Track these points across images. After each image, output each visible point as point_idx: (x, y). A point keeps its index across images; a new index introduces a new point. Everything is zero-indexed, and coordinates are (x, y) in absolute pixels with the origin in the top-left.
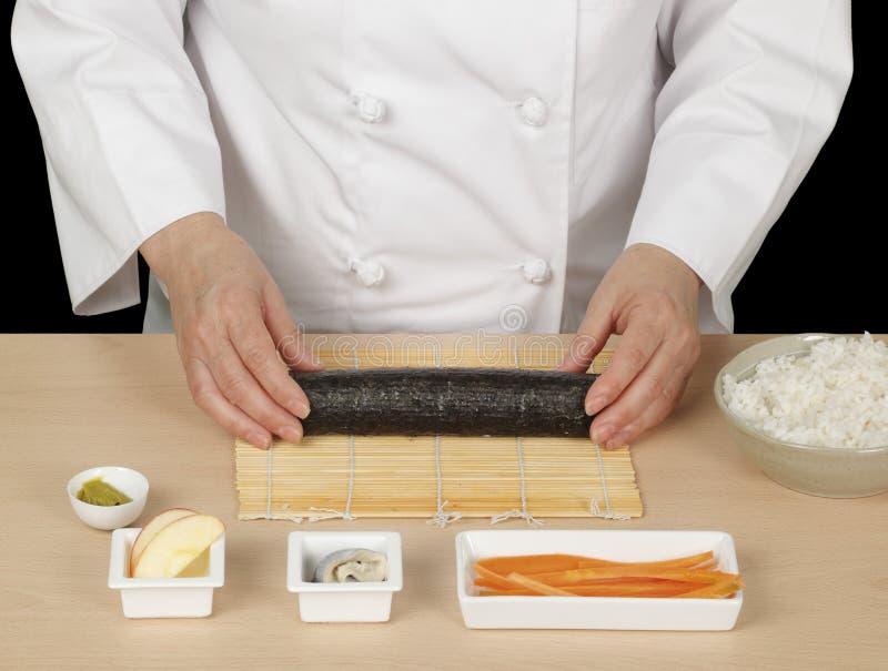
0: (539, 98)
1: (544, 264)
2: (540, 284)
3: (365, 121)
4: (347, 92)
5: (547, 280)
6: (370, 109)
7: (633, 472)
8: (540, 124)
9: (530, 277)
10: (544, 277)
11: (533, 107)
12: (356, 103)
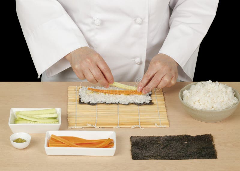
0: (141, 18)
1: (140, 59)
2: (139, 64)
3: (96, 25)
4: (92, 18)
5: (141, 63)
6: (98, 22)
7: (167, 116)
8: (140, 24)
9: (137, 63)
10: (140, 62)
11: (139, 20)
12: (94, 21)
